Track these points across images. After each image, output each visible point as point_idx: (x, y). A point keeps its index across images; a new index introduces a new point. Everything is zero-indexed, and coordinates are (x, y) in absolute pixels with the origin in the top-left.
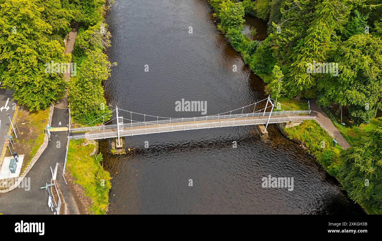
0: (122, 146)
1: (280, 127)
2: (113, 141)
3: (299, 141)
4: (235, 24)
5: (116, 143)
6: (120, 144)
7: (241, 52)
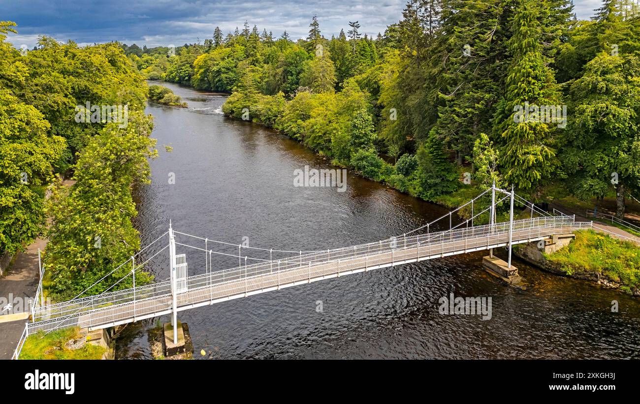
0: (184, 344)
1: (531, 259)
2: (156, 340)
3: (591, 275)
4: (363, 143)
5: (166, 340)
6: (178, 339)
7: (386, 180)
